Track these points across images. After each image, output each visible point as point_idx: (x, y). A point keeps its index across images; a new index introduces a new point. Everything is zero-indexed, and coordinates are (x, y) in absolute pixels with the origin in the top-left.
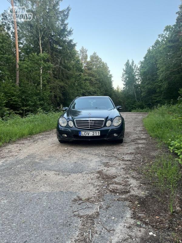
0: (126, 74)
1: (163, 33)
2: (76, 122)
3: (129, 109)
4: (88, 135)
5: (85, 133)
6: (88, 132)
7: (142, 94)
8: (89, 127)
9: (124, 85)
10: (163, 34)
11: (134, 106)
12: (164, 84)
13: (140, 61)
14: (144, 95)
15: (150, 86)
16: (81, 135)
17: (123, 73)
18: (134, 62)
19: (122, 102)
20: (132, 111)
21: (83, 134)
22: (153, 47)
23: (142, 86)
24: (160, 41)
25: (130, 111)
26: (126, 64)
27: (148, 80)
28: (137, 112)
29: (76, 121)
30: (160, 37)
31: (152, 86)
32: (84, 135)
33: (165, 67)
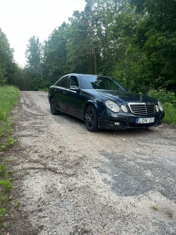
0: (30, 50)
1: (72, 17)
2: (131, 107)
3: (35, 88)
4: (146, 122)
5: (143, 120)
6: (146, 119)
7: (49, 74)
8: (146, 113)
9: (27, 62)
10: (73, 19)
11: (40, 85)
12: (72, 67)
13: (45, 40)
14: (51, 75)
15: (57, 67)
16: (138, 123)
17: (27, 49)
18: (39, 40)
19: (24, 80)
20: (39, 90)
21: (141, 121)
22: (59, 28)
23: (48, 66)
24: (66, 24)
25: (37, 90)
26: (30, 40)
27: (56, 61)
28: (45, 91)
29: (130, 105)
30: (70, 20)
31: (59, 67)
32: (142, 123)
33: (74, 51)
